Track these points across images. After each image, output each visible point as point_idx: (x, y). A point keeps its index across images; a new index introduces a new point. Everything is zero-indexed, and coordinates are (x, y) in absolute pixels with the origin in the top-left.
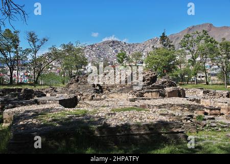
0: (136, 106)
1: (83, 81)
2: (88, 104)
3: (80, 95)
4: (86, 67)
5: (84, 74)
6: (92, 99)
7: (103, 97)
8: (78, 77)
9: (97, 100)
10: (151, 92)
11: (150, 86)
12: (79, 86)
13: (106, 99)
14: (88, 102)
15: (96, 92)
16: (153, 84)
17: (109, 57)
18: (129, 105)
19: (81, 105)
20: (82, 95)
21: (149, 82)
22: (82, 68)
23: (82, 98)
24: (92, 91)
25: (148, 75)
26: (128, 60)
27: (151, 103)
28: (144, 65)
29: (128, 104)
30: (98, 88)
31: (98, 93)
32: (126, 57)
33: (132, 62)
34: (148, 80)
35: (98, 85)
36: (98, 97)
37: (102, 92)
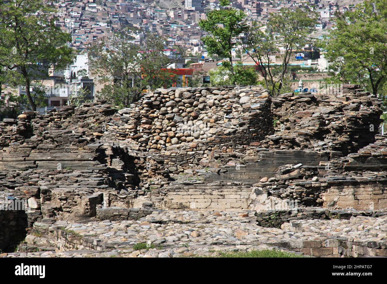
0: (285, 245)
1: (53, 132)
2: (75, 236)
3: (37, 196)
4: (67, 74)
5: (56, 103)
6: (93, 214)
7: (139, 203)
8: (29, 118)
9: (115, 217)
10: (355, 184)
11: (350, 158)
12: (34, 155)
13: (156, 216)
14: (74, 227)
15: (111, 185)
16: (361, 152)
17: (167, 30)
18: (257, 242)
19: (43, 241)
20: (47, 195)
21: (343, 138)
22: (46, 77)
23: (45, 208)
24: (93, 180)
25: (340, 109)
26: (250, 42)
27: (354, 235)
28: (323, 63)
29: (250, 238)
30: (117, 165)
31: (119, 188)
32: (245, 29)
33: (271, 50)
34: (340, 130)
35: (118, 152)
36: (119, 206)
37: (135, 182)
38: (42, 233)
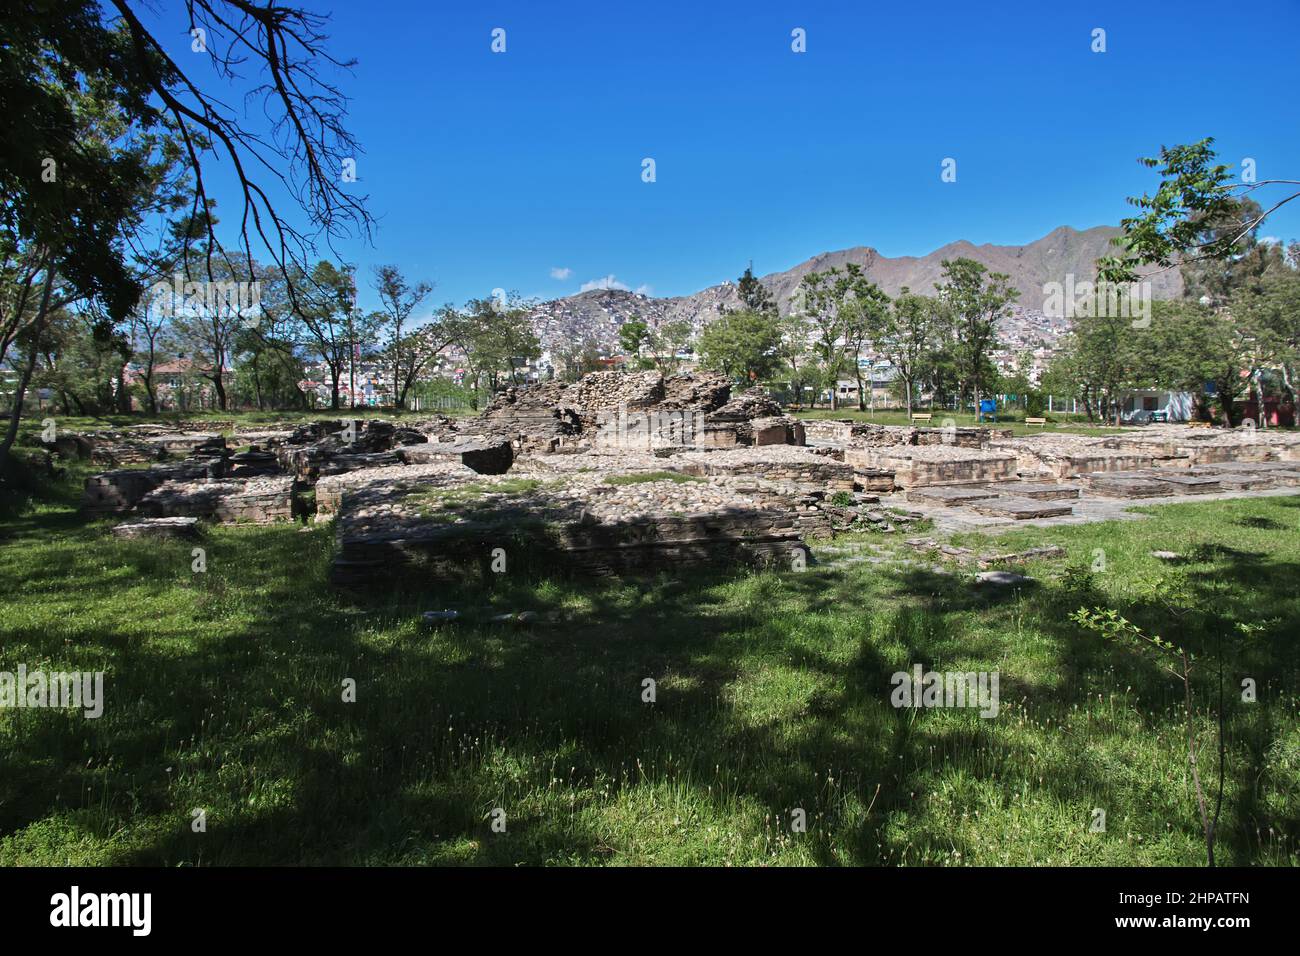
0: (672, 469)
1: (528, 399)
2: (542, 464)
3: (519, 440)
4: (537, 363)
5: (531, 382)
6: (553, 450)
7: (582, 444)
8: (514, 391)
9: (567, 452)
10: (715, 430)
11: (712, 414)
12: (517, 414)
13: (592, 451)
14: (541, 458)
15: (565, 432)
16: (719, 410)
17: (599, 336)
18: (655, 467)
19: (523, 467)
20: (525, 439)
21: (708, 402)
22: (525, 365)
23: (524, 446)
24: (553, 429)
25: (706, 384)
26: (651, 342)
27: (714, 462)
28: (695, 357)
29: (650, 464)
30: (568, 420)
31: (570, 434)
32: (648, 335)
33: (663, 348)
34: (706, 397)
35: (569, 412)
36: (570, 445)
37: (579, 430)
38: (521, 462)
